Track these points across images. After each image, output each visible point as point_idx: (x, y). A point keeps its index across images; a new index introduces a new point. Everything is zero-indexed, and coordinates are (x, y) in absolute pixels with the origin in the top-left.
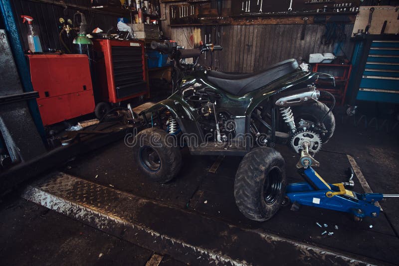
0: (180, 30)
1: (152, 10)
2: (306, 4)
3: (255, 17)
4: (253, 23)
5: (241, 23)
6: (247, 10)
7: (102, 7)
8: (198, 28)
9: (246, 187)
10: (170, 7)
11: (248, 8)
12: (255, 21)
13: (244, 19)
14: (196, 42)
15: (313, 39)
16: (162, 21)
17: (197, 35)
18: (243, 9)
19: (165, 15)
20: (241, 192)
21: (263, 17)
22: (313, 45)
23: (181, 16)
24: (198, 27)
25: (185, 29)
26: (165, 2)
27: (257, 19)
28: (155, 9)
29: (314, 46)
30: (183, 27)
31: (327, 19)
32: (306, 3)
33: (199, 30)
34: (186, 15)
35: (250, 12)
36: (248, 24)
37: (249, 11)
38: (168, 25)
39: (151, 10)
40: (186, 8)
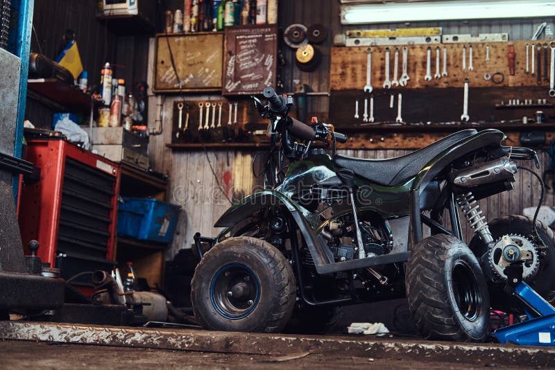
0: (197, 158)
1: (131, 108)
2: (498, 108)
3: (389, 132)
4: (382, 145)
5: (355, 145)
6: (368, 117)
7: (42, 80)
8: (244, 154)
9: (426, 269)
10: (175, 105)
11: (369, 113)
12: (389, 140)
13: (362, 136)
14: (238, 186)
15: (525, 180)
16: (151, 137)
17: (242, 171)
18: (357, 116)
19: (158, 123)
20: (418, 279)
21: (406, 131)
22: (528, 194)
23: (204, 124)
24: (245, 151)
25: (211, 156)
26: (162, 94)
27: (392, 137)
28: (136, 107)
29: (532, 196)
30: (208, 150)
31: (549, 139)
32: (497, 105)
33: (249, 159)
34: (216, 123)
35: (375, 121)
36: (372, 146)
37: (372, 119)
38: (167, 145)
39: (128, 109)
40: (217, 108)
